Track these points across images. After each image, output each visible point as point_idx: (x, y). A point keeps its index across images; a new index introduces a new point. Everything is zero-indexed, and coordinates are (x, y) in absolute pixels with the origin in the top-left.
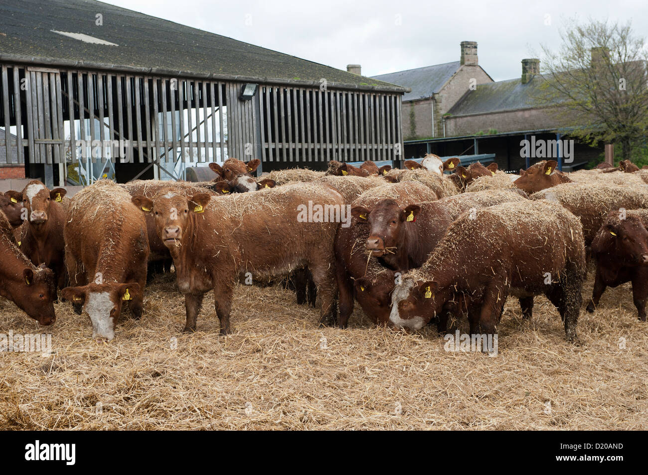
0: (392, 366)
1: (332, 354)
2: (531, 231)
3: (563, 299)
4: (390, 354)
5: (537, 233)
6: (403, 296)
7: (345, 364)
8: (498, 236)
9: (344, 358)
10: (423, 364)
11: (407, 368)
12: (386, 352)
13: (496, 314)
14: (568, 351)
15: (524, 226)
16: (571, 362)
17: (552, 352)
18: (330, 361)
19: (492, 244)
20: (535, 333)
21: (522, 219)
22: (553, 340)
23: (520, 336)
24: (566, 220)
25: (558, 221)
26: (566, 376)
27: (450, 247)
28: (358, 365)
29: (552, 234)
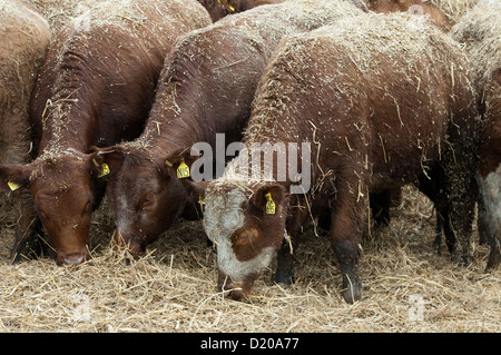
0: (154, 321)
1: (45, 306)
2: (394, 68)
3: (445, 190)
4: (150, 301)
5: (403, 70)
6: (235, 222)
7: (69, 322)
8: (349, 81)
9: (67, 311)
10: (210, 314)
11: (182, 323)
12: (141, 298)
13: (358, 223)
14: (460, 280)
15: (381, 59)
16: (466, 297)
17: (433, 282)
18: (42, 318)
19: (343, 96)
20: (399, 250)
21: (376, 47)
22: (433, 263)
23: (377, 257)
24: (441, 48)
25: (430, 49)
26: (459, 321)
27: (278, 108)
28: (94, 323)
29: (425, 72)
